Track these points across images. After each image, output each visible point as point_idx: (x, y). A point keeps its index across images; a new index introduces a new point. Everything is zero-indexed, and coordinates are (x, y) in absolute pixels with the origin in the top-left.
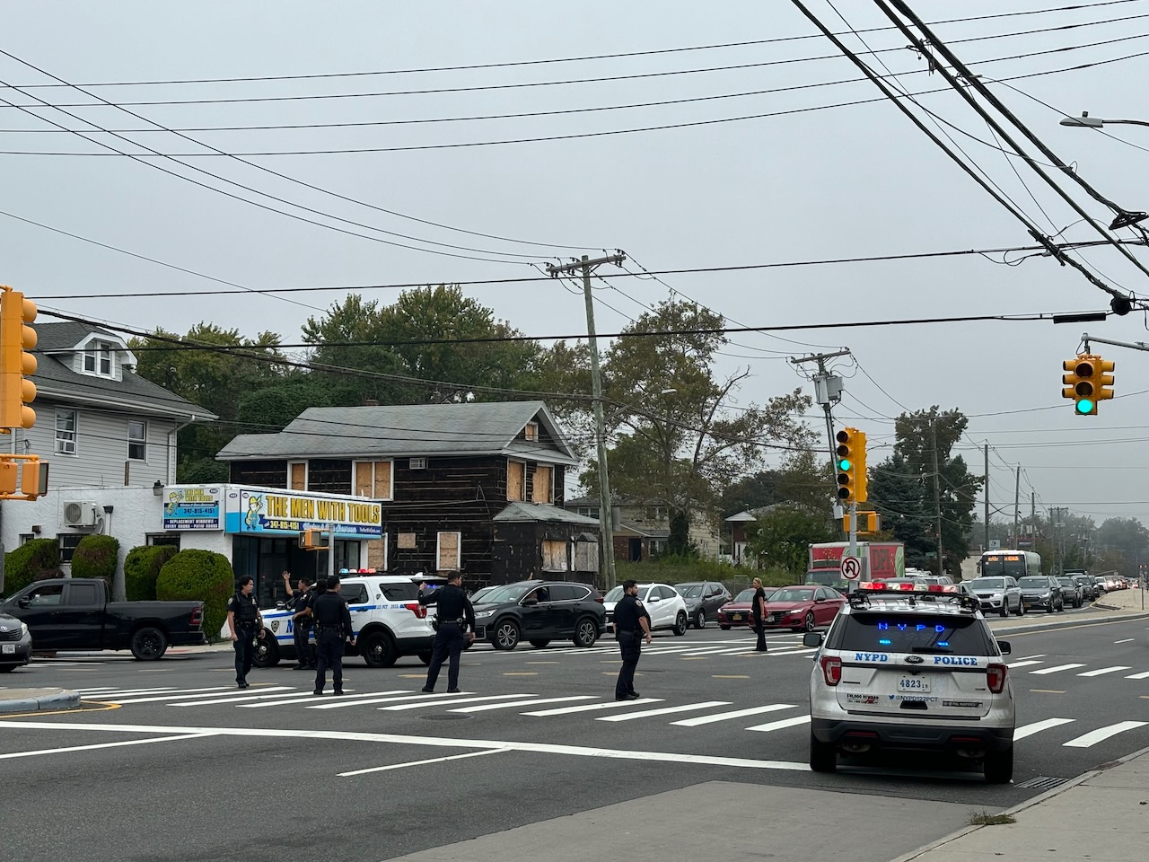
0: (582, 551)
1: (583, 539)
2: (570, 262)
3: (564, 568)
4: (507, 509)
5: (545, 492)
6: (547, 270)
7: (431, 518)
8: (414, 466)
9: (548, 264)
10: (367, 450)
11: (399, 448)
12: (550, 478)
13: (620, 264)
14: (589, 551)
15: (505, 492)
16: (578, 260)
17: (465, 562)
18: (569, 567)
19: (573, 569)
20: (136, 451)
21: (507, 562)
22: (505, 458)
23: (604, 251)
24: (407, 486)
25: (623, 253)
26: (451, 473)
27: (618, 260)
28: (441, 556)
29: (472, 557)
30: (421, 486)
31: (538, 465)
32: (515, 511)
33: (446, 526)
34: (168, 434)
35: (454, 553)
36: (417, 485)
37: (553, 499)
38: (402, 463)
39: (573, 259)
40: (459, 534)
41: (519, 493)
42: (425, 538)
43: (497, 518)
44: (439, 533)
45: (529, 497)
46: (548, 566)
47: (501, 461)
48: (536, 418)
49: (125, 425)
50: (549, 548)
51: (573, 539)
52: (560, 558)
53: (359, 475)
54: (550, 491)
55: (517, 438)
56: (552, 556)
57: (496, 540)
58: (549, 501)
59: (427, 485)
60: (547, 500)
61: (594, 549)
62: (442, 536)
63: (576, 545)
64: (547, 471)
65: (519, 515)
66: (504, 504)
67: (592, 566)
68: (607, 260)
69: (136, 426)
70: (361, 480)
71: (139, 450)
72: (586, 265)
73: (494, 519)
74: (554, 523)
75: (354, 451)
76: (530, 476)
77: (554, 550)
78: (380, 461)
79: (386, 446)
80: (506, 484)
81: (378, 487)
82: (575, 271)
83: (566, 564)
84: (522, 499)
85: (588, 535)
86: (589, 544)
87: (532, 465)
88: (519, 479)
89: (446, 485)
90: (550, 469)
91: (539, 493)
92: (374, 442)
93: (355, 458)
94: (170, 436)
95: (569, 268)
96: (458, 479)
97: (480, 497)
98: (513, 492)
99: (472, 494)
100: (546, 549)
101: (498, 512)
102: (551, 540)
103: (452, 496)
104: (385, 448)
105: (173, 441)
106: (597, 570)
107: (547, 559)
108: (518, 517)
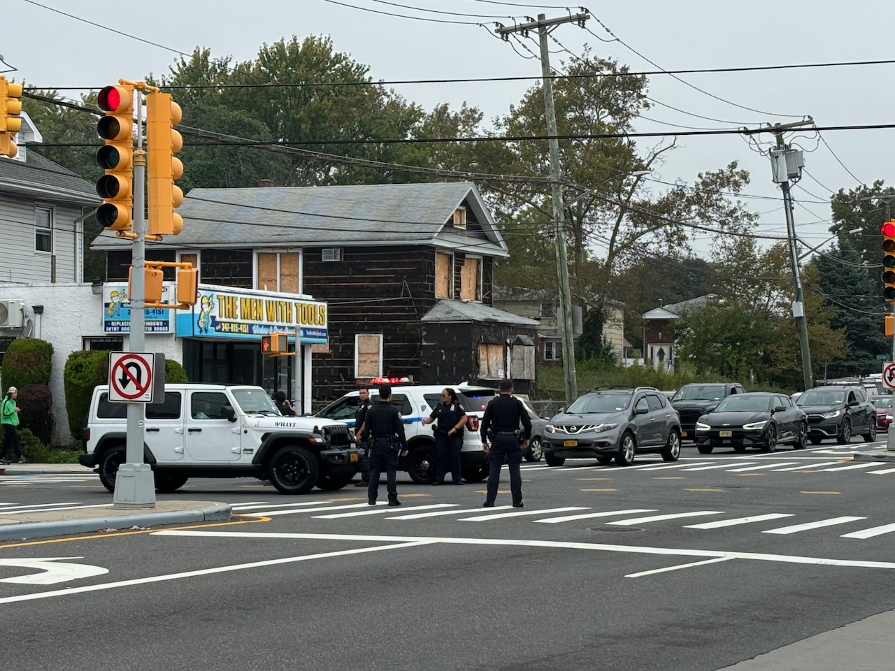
0: (519, 356)
1: (520, 343)
2: (524, 22)
3: (501, 375)
4: (436, 308)
5: (473, 287)
6: (497, 31)
7: (348, 318)
8: (326, 258)
9: (497, 24)
10: (271, 239)
11: (309, 237)
12: (478, 271)
13: (584, 24)
14: (525, 356)
15: (433, 288)
16: (533, 20)
17: (388, 368)
18: (506, 375)
19: (509, 377)
20: (43, 242)
21: (438, 368)
22: (432, 248)
23: (567, 9)
24: (318, 281)
25: (587, 11)
26: (371, 265)
27: (581, 19)
28: (360, 361)
29: (396, 363)
30: (335, 280)
31: (467, 256)
32: (446, 310)
33: (366, 328)
34: (75, 222)
35: (375, 358)
36: (330, 280)
37: (481, 296)
38: (312, 254)
39: (528, 18)
40: (381, 337)
41: (446, 288)
42: (341, 340)
43: (426, 318)
44: (357, 336)
45: (458, 293)
46: (484, 373)
47: (427, 252)
48: (465, 203)
49: (32, 213)
50: (485, 353)
51: (508, 341)
52: (497, 364)
53: (261, 267)
54: (478, 287)
55: (446, 226)
56: (488, 361)
57: (424, 343)
58: (477, 299)
59: (342, 280)
60: (473, 297)
61: (531, 352)
62: (362, 339)
63: (511, 349)
64: (474, 263)
65: (452, 315)
66: (433, 302)
67: (528, 374)
68: (570, 19)
69: (41, 213)
70: (263, 274)
71: (45, 241)
72: (543, 26)
73: (422, 319)
74: (490, 323)
75: (256, 240)
76: (458, 270)
77: (491, 355)
78: (285, 252)
79: (293, 235)
80: (434, 279)
81: (284, 282)
82: (529, 32)
83: (503, 371)
84: (449, 296)
85: (523, 337)
86: (526, 347)
87: (459, 258)
88: (446, 274)
89: (364, 280)
90: (478, 261)
91: (467, 291)
92: (279, 230)
93: (257, 248)
94: (77, 224)
95: (524, 30)
96: (379, 273)
97: (406, 294)
98: (440, 290)
99: (396, 291)
100: (482, 356)
101: (426, 311)
102: (487, 344)
103: (372, 293)
104: (292, 237)
105: (80, 227)
106: (533, 378)
107: (483, 365)
108: (450, 317)
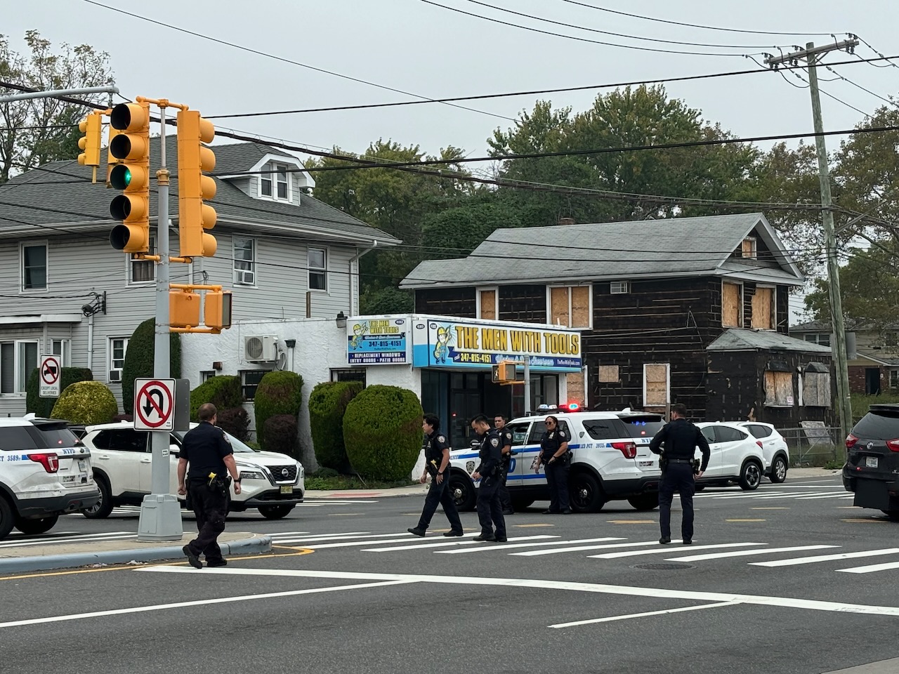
0: (811, 383)
1: (812, 370)
2: (793, 51)
3: (791, 402)
4: (722, 337)
5: (766, 317)
6: (766, 62)
7: (637, 348)
8: (615, 290)
9: (766, 55)
10: (563, 274)
11: (598, 270)
12: (772, 301)
13: (852, 50)
14: (819, 383)
15: (719, 318)
16: (802, 49)
17: (676, 397)
18: (796, 401)
19: (801, 404)
20: (317, 281)
21: (724, 396)
22: (718, 279)
23: (832, 36)
24: (607, 313)
25: (856, 37)
26: (657, 297)
27: (850, 46)
28: (648, 390)
29: (683, 391)
30: (624, 312)
31: (758, 286)
32: (732, 339)
33: (653, 357)
34: (350, 261)
35: (662, 387)
36: (619, 312)
37: (775, 325)
38: (601, 287)
39: (796, 47)
40: (668, 366)
41: (736, 318)
42: (629, 370)
43: (711, 347)
44: (644, 365)
45: (748, 323)
46: (771, 400)
47: (714, 282)
48: (754, 233)
49: (305, 253)
50: (772, 381)
51: (800, 369)
52: (785, 391)
53: (554, 302)
54: (772, 316)
55: (733, 255)
56: (775, 389)
57: (710, 372)
58: (771, 328)
59: (630, 312)
60: (768, 326)
61: (825, 380)
62: (649, 368)
63: (803, 377)
64: (767, 293)
65: (737, 344)
66: (719, 331)
67: (823, 400)
68: (837, 47)
69: (316, 254)
70: (556, 308)
71: (320, 280)
72: (811, 54)
73: (708, 348)
74: (776, 352)
75: (548, 275)
76: (748, 299)
77: (779, 382)
78: (577, 285)
79: (585, 269)
80: (720, 309)
81: (576, 315)
82: (799, 61)
83: (792, 398)
84: (739, 326)
85: (817, 365)
86: (819, 375)
87: (751, 287)
88: (735, 303)
89: (651, 311)
90: (772, 290)
91: (760, 316)
92: (571, 265)
93: (550, 283)
94: (352, 263)
95: (791, 58)
96: (665, 303)
97: (691, 324)
98: (728, 317)
99: (682, 321)
100: (769, 382)
101: (712, 340)
102: (774, 371)
103: (659, 323)
104: (582, 272)
105: (355, 268)
106: (829, 404)
107: (770, 393)
108: (735, 345)
